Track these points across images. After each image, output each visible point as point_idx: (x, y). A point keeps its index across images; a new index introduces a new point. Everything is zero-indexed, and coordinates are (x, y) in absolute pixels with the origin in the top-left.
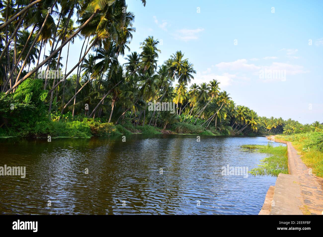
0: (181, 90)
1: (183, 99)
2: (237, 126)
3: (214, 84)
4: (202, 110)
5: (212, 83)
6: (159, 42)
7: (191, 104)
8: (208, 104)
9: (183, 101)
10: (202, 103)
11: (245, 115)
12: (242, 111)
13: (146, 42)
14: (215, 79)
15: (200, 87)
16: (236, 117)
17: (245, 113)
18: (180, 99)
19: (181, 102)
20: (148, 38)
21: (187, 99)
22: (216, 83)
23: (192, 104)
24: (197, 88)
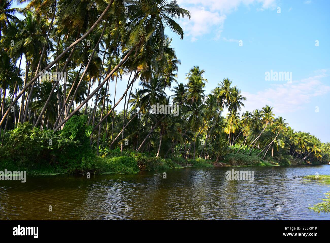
0: (233, 119)
1: (235, 129)
2: (298, 154)
3: (268, 110)
4: (257, 139)
5: (265, 110)
6: (205, 71)
7: (244, 134)
8: (262, 132)
9: (235, 131)
10: (256, 131)
11: (307, 142)
12: (302, 138)
13: (191, 73)
14: (268, 105)
15: (253, 114)
16: (296, 144)
17: (306, 140)
18: (232, 129)
19: (233, 132)
20: (193, 68)
21: (240, 128)
22: (269, 108)
23: (246, 133)
24: (250, 116)
